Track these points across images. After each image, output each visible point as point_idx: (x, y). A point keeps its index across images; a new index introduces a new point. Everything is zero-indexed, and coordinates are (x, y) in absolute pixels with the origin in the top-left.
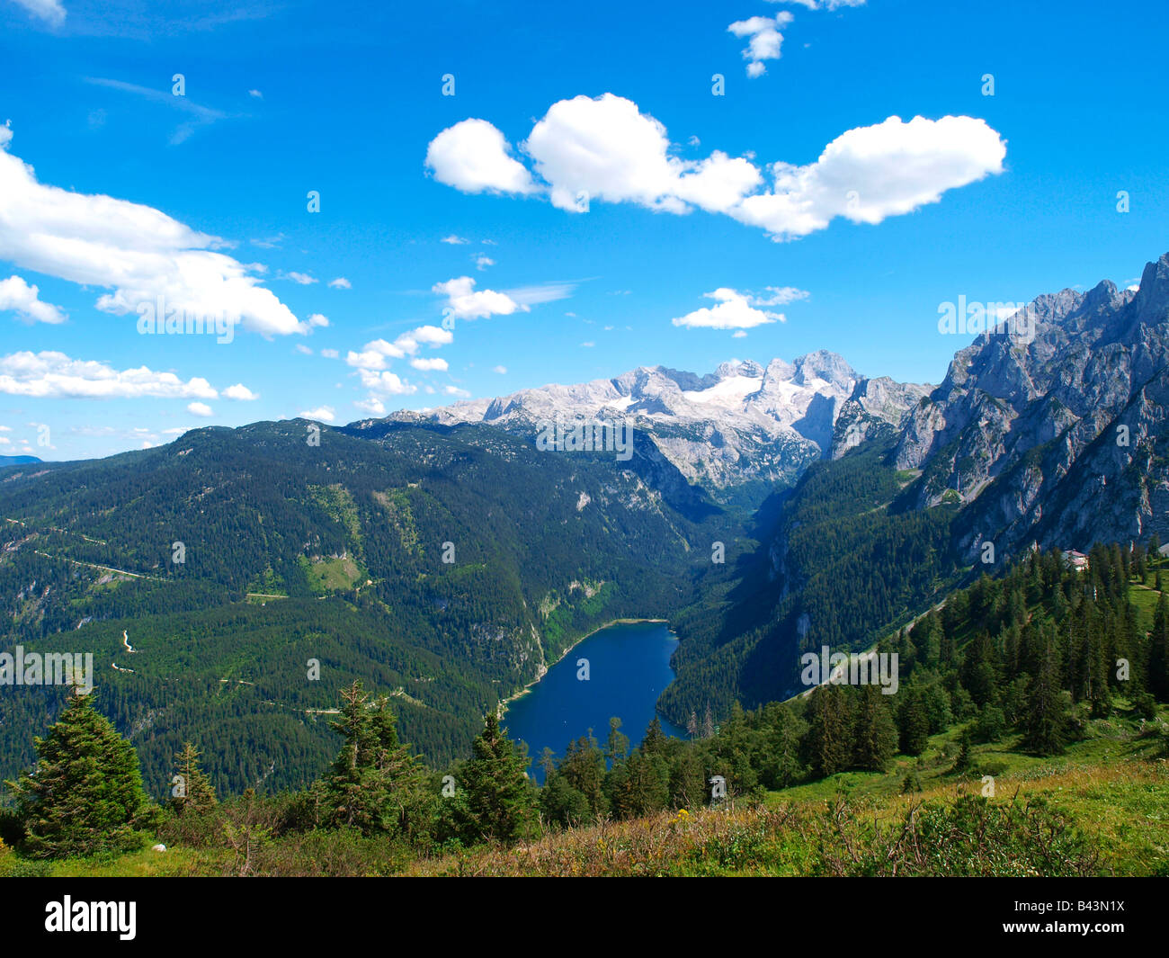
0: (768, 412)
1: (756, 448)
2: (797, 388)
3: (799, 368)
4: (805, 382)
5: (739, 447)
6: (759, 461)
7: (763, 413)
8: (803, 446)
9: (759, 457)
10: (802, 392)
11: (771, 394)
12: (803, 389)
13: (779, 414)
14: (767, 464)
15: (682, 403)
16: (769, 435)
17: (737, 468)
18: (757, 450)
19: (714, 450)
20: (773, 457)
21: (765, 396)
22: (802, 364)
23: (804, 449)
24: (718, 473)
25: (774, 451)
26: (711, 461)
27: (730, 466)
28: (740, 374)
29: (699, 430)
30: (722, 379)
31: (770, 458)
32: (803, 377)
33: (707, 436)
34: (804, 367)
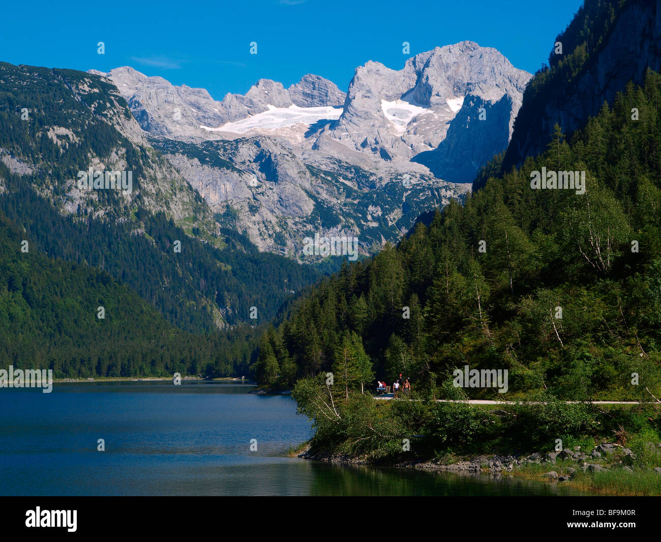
0: (364, 144)
1: (347, 197)
2: (417, 111)
3: (420, 74)
4: (433, 99)
6: (357, 219)
7: (352, 147)
8: (449, 194)
9: (356, 211)
10: (429, 117)
11: (367, 116)
12: (430, 111)
13: (387, 147)
14: (375, 225)
16: (372, 178)
17: (309, 227)
18: (349, 200)
19: (260, 190)
20: (385, 212)
21: (355, 119)
22: (427, 65)
23: (449, 199)
24: (270, 236)
25: (387, 203)
26: (253, 210)
27: (295, 224)
28: (294, 102)
29: (225, 150)
30: (262, 106)
31: (380, 213)
32: (428, 90)
33: (244, 163)
34: (429, 71)
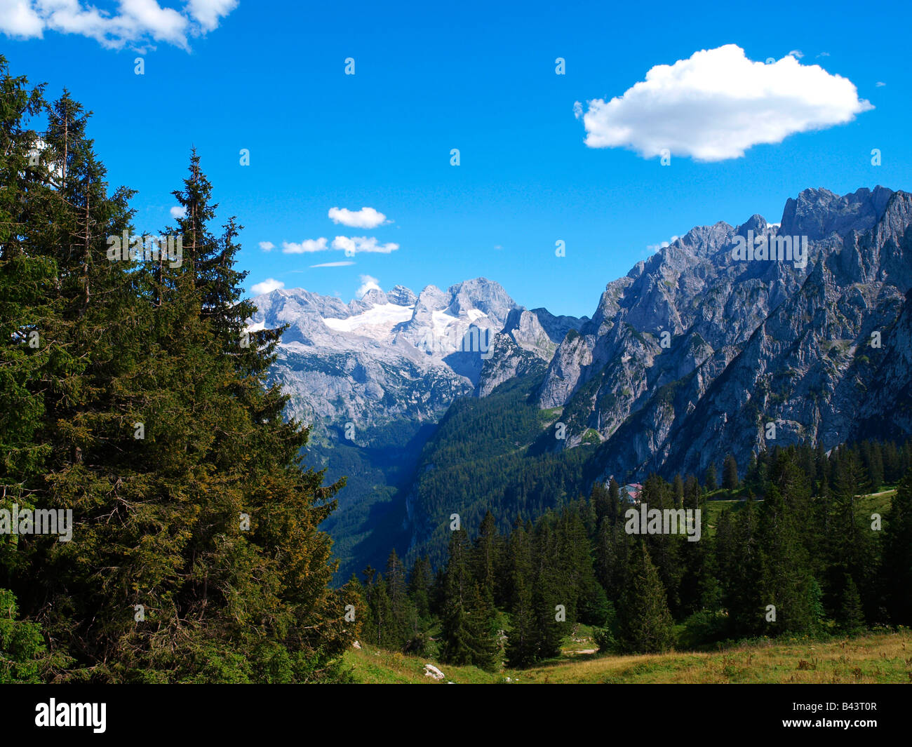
0: (419, 344)
1: (403, 385)
2: (452, 319)
3: (454, 296)
4: (460, 312)
5: (384, 383)
6: (406, 399)
7: (413, 345)
8: (456, 383)
9: (406, 394)
10: (457, 323)
11: (423, 324)
12: (459, 320)
14: (415, 402)
15: (322, 331)
16: (419, 370)
17: (381, 406)
18: (404, 387)
19: (356, 386)
20: (422, 394)
21: (416, 326)
22: (458, 292)
23: (456, 386)
24: (360, 412)
25: (423, 388)
26: (352, 398)
27: (373, 404)
28: (390, 301)
29: (340, 362)
30: (370, 306)
31: (419, 395)
32: (458, 307)
33: (349, 370)
34: (460, 296)
